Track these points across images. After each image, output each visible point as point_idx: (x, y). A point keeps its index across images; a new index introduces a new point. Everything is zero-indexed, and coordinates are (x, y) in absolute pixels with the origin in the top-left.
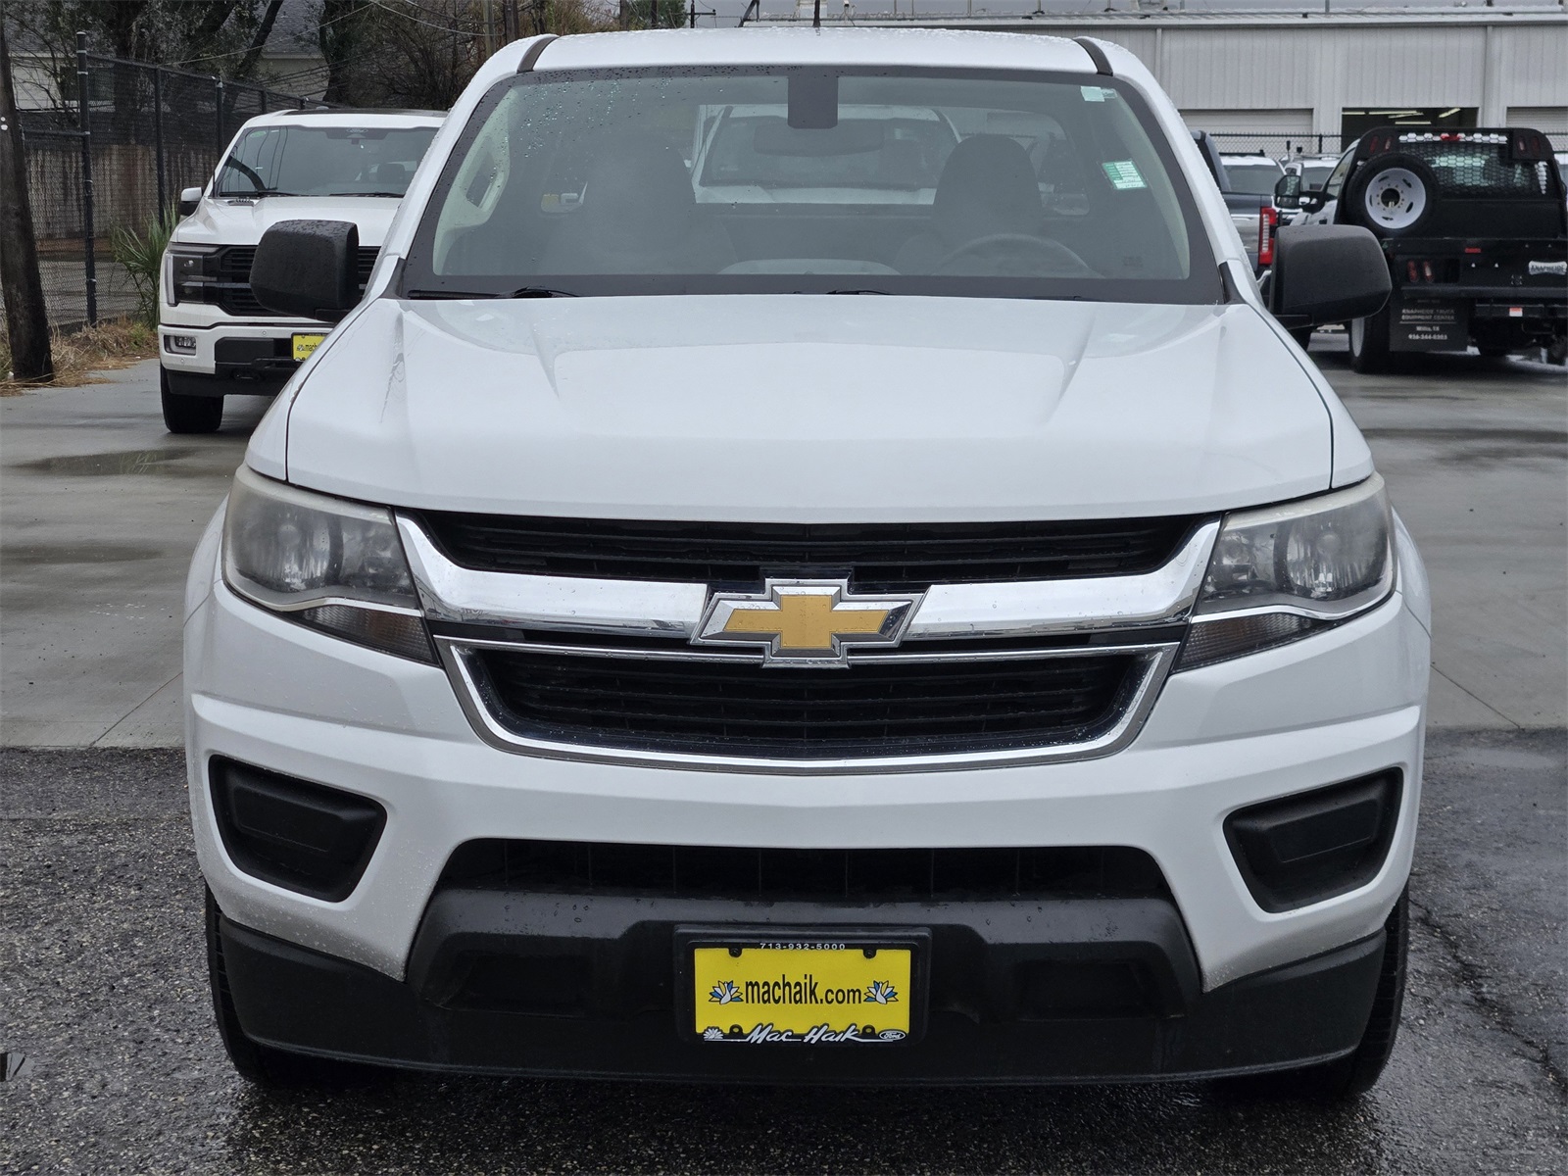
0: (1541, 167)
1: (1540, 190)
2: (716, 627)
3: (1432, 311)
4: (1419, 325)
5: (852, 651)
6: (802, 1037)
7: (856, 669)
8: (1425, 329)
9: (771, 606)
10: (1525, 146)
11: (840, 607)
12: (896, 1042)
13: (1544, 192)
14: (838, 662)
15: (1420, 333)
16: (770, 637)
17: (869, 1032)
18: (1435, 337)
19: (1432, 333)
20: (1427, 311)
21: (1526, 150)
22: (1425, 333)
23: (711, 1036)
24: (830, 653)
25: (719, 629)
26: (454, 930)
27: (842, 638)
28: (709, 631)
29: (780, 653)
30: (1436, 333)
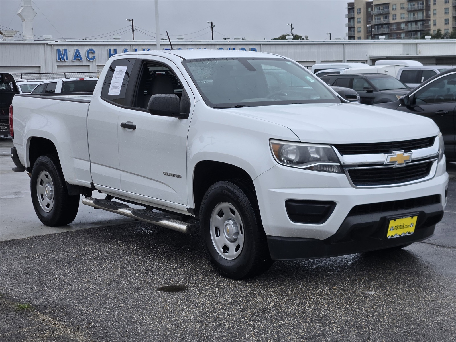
0: (11, 84)
1: (11, 90)
2: (388, 161)
3: (5, 123)
4: (2, 127)
5: (406, 163)
6: (401, 235)
7: (406, 166)
8: (3, 128)
9: (395, 156)
10: (7, 78)
11: (404, 155)
12: (413, 234)
13: (12, 90)
14: (404, 165)
15: (2, 129)
16: (396, 162)
17: (409, 233)
18: (6, 130)
19: (5, 129)
20: (3, 123)
21: (7, 79)
22: (4, 129)
23: (389, 238)
24: (403, 164)
25: (389, 161)
26: (353, 224)
27: (405, 161)
28: (387, 162)
29: (397, 165)
30: (6, 129)
